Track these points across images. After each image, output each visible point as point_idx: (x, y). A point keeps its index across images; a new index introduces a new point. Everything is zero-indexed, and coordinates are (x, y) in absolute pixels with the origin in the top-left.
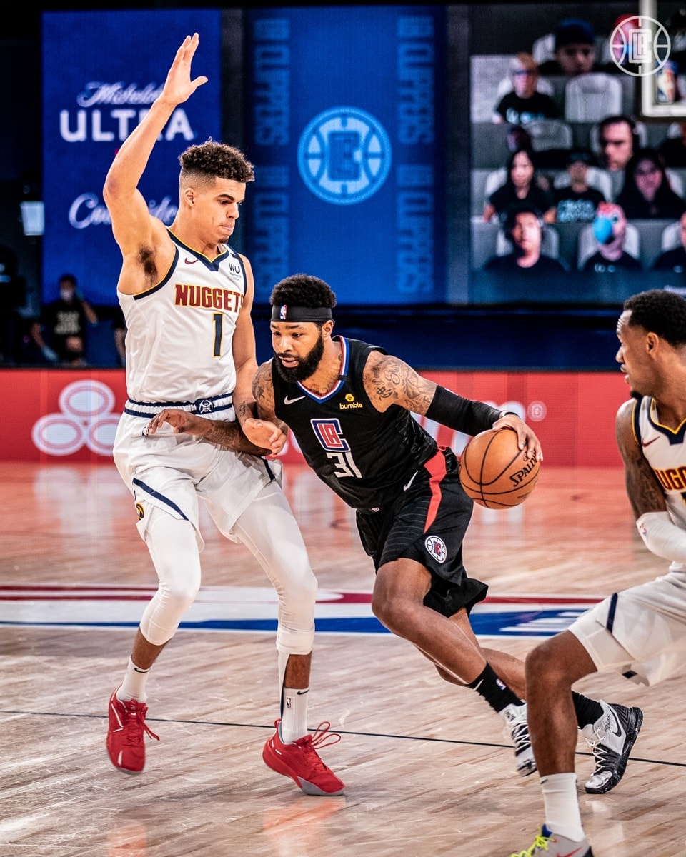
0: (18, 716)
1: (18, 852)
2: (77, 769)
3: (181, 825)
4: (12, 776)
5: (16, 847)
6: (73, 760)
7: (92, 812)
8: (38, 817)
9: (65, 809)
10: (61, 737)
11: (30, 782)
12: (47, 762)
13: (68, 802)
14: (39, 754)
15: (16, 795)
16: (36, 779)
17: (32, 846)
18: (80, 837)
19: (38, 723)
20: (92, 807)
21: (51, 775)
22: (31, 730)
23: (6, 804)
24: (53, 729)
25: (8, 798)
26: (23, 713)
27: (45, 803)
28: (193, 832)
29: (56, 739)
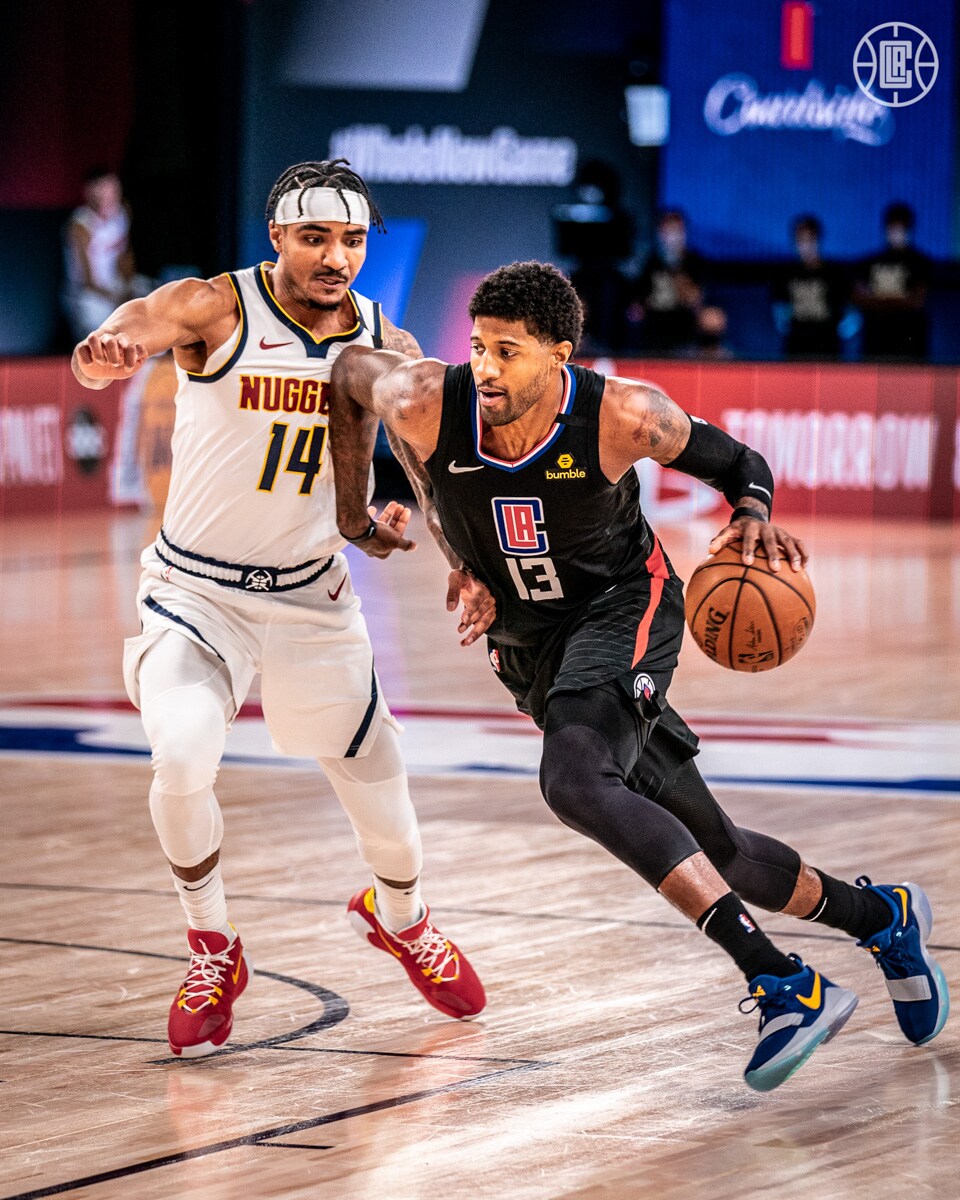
0: (605, 927)
1: (600, 1147)
2: (698, 1015)
3: (865, 1110)
4: (594, 1023)
5: (596, 1140)
6: (693, 999)
7: (721, 1084)
8: (633, 1092)
9: (677, 1080)
10: (674, 962)
11: (621, 1033)
12: (649, 1003)
13: (683, 1068)
14: (638, 988)
15: (598, 1055)
16: (632, 1030)
17: (622, 1138)
18: (700, 1125)
19: (637, 939)
20: (720, 1077)
21: (656, 1023)
22: (626, 950)
23: (582, 1068)
24: (662, 949)
25: (585, 1059)
26: (613, 921)
27: (644, 1068)
28: (884, 1123)
29: (664, 966)
